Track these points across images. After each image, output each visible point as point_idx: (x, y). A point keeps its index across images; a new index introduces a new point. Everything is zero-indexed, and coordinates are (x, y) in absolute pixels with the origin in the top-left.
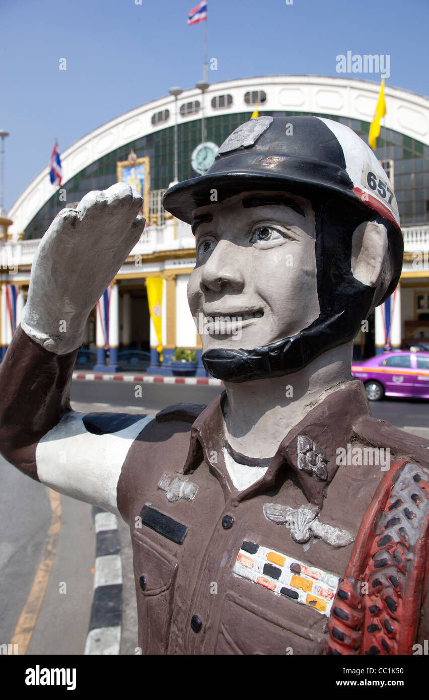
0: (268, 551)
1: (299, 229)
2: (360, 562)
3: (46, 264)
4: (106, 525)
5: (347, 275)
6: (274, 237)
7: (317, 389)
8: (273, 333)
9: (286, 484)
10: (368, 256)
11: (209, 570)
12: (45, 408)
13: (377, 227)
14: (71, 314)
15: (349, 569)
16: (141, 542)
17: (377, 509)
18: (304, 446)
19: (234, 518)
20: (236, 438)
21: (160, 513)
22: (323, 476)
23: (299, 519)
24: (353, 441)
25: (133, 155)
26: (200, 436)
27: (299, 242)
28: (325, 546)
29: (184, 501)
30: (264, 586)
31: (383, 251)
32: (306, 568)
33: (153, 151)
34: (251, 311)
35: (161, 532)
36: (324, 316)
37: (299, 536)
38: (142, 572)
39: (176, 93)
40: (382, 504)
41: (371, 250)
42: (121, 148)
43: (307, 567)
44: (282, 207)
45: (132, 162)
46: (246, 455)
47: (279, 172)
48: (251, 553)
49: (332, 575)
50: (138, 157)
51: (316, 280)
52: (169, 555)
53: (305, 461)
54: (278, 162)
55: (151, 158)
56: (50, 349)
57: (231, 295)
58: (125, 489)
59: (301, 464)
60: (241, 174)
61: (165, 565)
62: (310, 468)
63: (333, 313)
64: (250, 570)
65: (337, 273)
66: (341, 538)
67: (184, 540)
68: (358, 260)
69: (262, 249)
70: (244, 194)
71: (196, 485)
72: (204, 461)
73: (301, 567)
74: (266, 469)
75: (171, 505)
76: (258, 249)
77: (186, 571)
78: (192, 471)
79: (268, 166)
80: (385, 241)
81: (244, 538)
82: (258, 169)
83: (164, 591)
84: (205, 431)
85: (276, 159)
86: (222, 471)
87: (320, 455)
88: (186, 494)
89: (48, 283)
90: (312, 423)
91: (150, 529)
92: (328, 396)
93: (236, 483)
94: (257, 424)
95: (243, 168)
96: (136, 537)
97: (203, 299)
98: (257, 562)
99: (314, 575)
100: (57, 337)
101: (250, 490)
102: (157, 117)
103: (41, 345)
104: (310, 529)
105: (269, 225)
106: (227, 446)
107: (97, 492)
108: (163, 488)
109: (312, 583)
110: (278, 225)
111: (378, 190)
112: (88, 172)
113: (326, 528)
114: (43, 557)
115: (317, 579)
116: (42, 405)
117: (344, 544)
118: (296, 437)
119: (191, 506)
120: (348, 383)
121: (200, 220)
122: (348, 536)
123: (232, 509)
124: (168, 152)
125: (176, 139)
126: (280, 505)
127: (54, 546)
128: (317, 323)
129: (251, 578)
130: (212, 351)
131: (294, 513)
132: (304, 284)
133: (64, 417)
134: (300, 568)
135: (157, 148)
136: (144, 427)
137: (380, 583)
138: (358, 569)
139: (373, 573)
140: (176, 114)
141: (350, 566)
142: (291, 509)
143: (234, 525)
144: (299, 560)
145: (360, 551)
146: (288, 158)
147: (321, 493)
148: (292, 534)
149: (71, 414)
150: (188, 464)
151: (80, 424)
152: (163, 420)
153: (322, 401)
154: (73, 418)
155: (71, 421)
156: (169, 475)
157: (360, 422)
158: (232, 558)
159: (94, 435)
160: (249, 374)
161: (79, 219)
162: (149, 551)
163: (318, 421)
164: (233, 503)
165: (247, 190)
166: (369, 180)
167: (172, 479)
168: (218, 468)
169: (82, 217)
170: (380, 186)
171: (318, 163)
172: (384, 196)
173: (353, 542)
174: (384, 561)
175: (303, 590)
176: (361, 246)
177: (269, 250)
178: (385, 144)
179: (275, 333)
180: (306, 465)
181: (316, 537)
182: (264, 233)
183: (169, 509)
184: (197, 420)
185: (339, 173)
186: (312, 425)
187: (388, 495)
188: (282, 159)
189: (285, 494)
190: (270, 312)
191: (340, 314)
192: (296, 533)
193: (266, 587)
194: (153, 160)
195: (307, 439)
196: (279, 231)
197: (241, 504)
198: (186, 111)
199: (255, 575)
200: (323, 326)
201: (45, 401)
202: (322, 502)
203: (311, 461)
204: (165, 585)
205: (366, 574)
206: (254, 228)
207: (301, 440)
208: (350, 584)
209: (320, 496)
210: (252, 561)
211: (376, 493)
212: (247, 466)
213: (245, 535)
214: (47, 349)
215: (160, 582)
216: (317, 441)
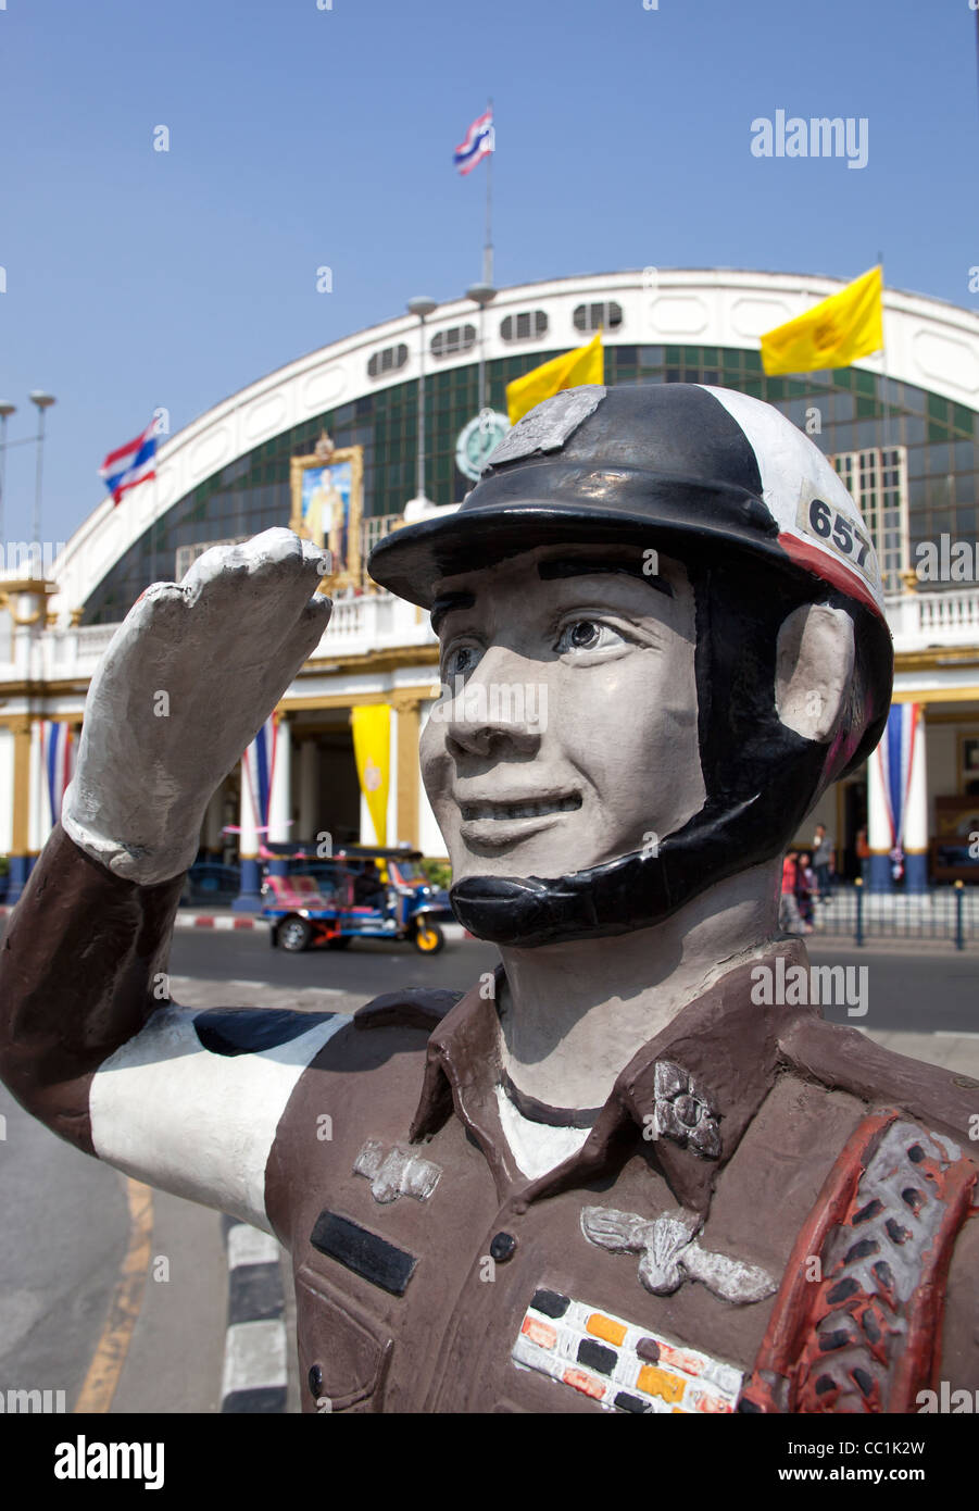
0: (590, 1311)
1: (660, 623)
2: (787, 1339)
3: (116, 696)
4: (253, 1253)
5: (765, 717)
6: (604, 641)
7: (700, 960)
8: (601, 844)
9: (630, 1166)
10: (811, 676)
11: (461, 1354)
12: (111, 997)
13: (832, 615)
14: (170, 801)
15: (764, 1353)
16: (314, 1292)
17: (826, 1222)
18: (669, 1084)
19: (517, 1238)
20: (524, 1066)
21: (356, 1227)
22: (711, 1149)
23: (657, 1241)
24: (778, 1072)
25: (326, 443)
26: (446, 1061)
27: (659, 652)
28: (713, 1302)
29: (410, 1200)
30: (578, 1389)
31: (845, 666)
32: (671, 1350)
33: (371, 432)
34: (555, 796)
35: (359, 1267)
36: (715, 806)
37: (656, 1279)
38: (315, 1357)
39: (423, 311)
40: (838, 1210)
41: (818, 664)
42: (299, 427)
43: (673, 1347)
44: (621, 578)
45: (325, 457)
46: (546, 1101)
47: (615, 505)
48: (553, 1316)
49: (727, 1366)
50: (338, 446)
51: (696, 731)
52: (374, 1318)
53: (671, 1115)
54: (615, 482)
55: (366, 448)
56: (125, 873)
57: (513, 762)
58: (283, 1174)
59: (661, 1122)
60: (532, 510)
61: (364, 1342)
62: (681, 1131)
63: (735, 800)
64: (548, 1353)
65: (744, 713)
66: (748, 1284)
67: (407, 1287)
68: (790, 686)
69: (579, 666)
70: (541, 552)
71: (434, 1165)
72: (454, 1115)
73: (661, 1348)
74: (588, 1131)
75: (383, 1209)
76: (569, 667)
77: (411, 1355)
78: (428, 1136)
79: (592, 491)
80: (849, 646)
81: (537, 1283)
82: (570, 499)
83: (362, 1399)
84: (457, 1049)
85: (611, 477)
86: (493, 1136)
87: (704, 1104)
88: (415, 1187)
89: (121, 736)
90: (687, 1034)
91: (333, 1262)
92: (725, 976)
93: (522, 1163)
94: (569, 1035)
95: (539, 497)
96: (303, 1280)
97: (453, 770)
98: (565, 1337)
99: (689, 1366)
100: (139, 849)
101: (554, 1177)
102: (380, 359)
103: (105, 863)
104: (681, 1263)
105: (594, 615)
106: (506, 1083)
107: (221, 1180)
108: (364, 1172)
109: (684, 1384)
110: (612, 615)
111: (834, 536)
112: (227, 480)
113: (716, 1263)
114: (108, 1326)
115: (694, 1374)
116: (106, 993)
117: (755, 1297)
118: (653, 1063)
119: (424, 1213)
120: (770, 947)
121: (449, 603)
122: (764, 1279)
123: (514, 1220)
124: (403, 434)
125: (421, 406)
126: (617, 1211)
127: (134, 1299)
128: (699, 820)
129: (552, 1372)
130: (471, 881)
131: (648, 1227)
132: (670, 738)
133: (154, 1016)
134: (658, 1351)
135: (379, 427)
136: (327, 1039)
137: (833, 1386)
138: (783, 1353)
139: (817, 1362)
140: (422, 354)
141: (767, 1344)
142: (641, 1219)
143: (517, 1254)
144: (656, 1332)
145: (789, 1314)
146: (637, 474)
147: (706, 1184)
148: (642, 1275)
149: (170, 1011)
150: (420, 1120)
151: (189, 1032)
152: (369, 1025)
153: (710, 986)
154: (174, 1019)
155: (168, 1025)
156: (380, 1144)
157: (796, 1031)
158: (509, 1328)
159: (218, 1056)
160: (551, 929)
161: (187, 604)
162: (331, 1310)
163: (700, 1028)
164: (515, 1206)
165: (549, 543)
166: (814, 516)
167: (385, 1153)
168: (484, 1130)
169: (194, 601)
170: (838, 528)
171: (700, 484)
172: (847, 548)
173: (775, 1293)
174: (840, 1337)
175: (663, 1398)
176: (798, 657)
177: (594, 668)
178: (887, 414)
179: (605, 846)
180: (672, 1124)
181: (695, 1280)
182: (584, 633)
183: (378, 1218)
184: (440, 1026)
185: (747, 505)
186: (689, 1038)
187: (851, 1190)
188: (624, 476)
189: (629, 1187)
190: (596, 798)
191: (751, 801)
192: (650, 1272)
193: (584, 1392)
194: (371, 452)
195: (674, 1068)
196: (615, 629)
197: (532, 1207)
198: (445, 347)
199: (560, 1365)
200: (713, 827)
201: (112, 984)
202: (709, 1206)
203: (685, 1116)
204: (364, 1386)
205: (801, 1364)
206: (562, 622)
207: (662, 1070)
208: (766, 1386)
209: (704, 1193)
210: (555, 1334)
211: (825, 1184)
212: (546, 1126)
213: (539, 1277)
214: (118, 873)
215: (354, 1381)
216: (697, 1073)
